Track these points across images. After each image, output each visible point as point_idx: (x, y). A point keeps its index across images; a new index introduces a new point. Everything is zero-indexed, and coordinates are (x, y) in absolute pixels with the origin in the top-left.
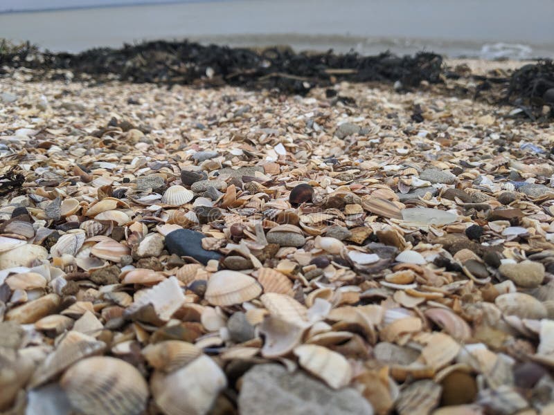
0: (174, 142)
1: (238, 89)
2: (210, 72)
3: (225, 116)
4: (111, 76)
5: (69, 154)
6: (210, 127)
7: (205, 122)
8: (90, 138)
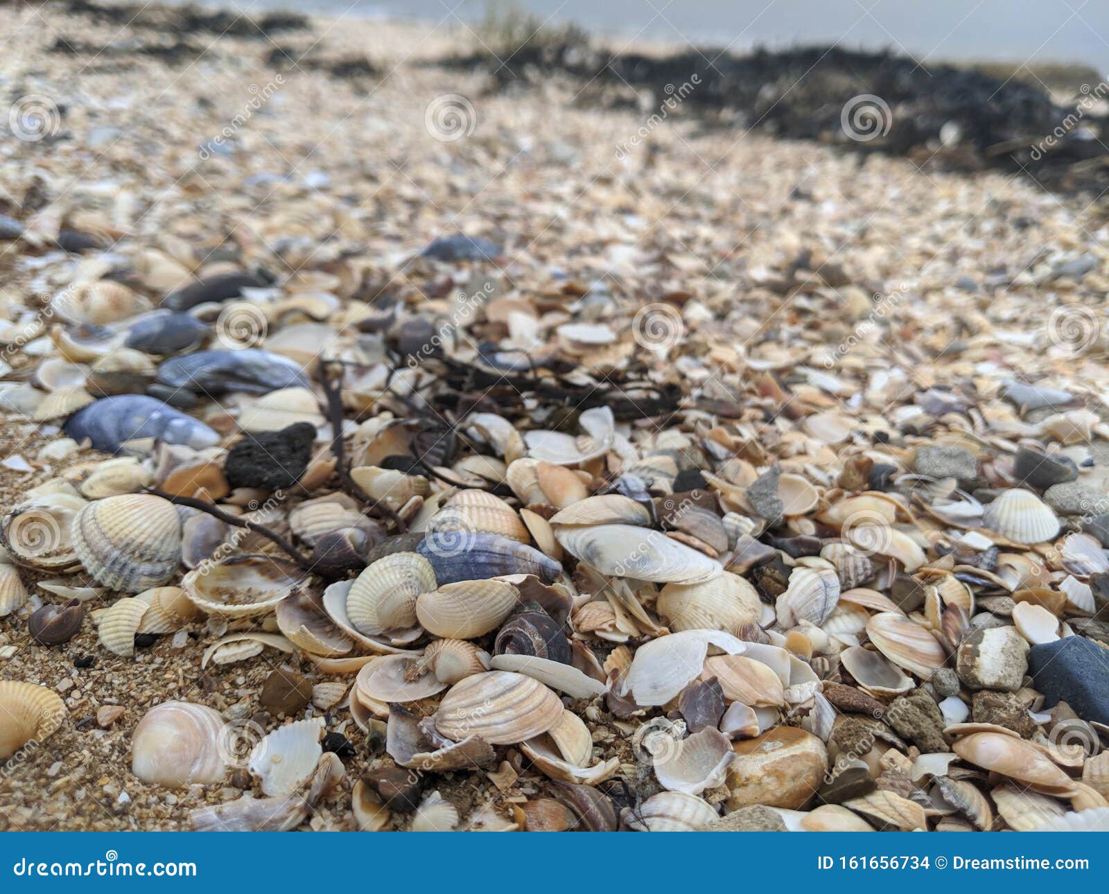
0: (936, 330)
1: (1017, 182)
2: (950, 134)
3: (1031, 269)
4: (727, 114)
5: (731, 332)
6: (990, 289)
7: (979, 277)
8: (761, 294)
